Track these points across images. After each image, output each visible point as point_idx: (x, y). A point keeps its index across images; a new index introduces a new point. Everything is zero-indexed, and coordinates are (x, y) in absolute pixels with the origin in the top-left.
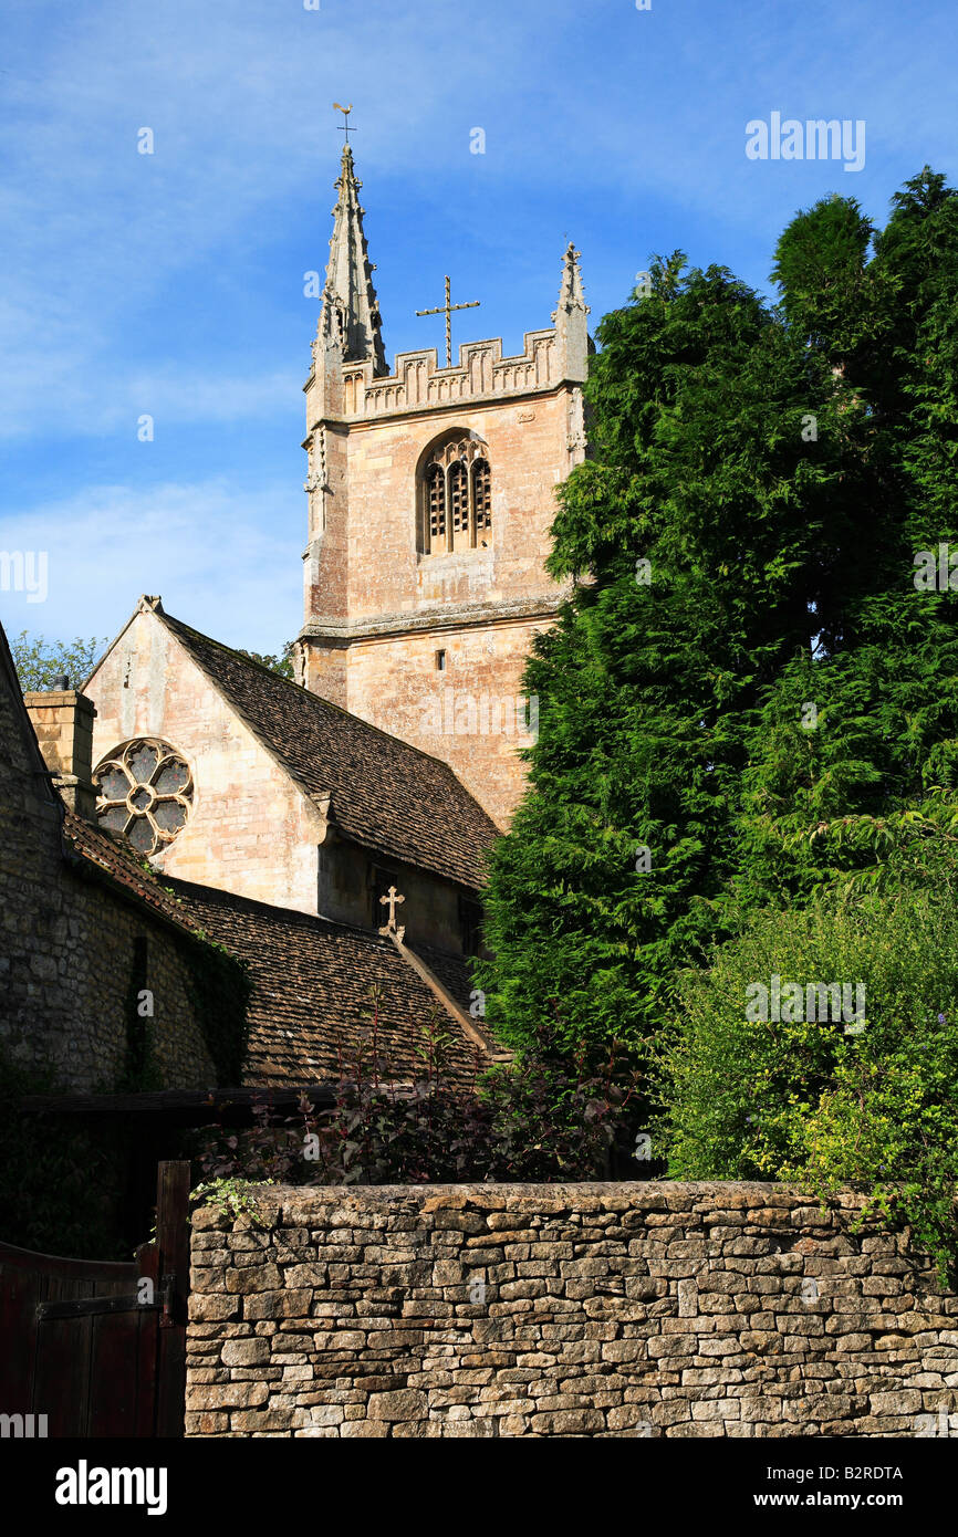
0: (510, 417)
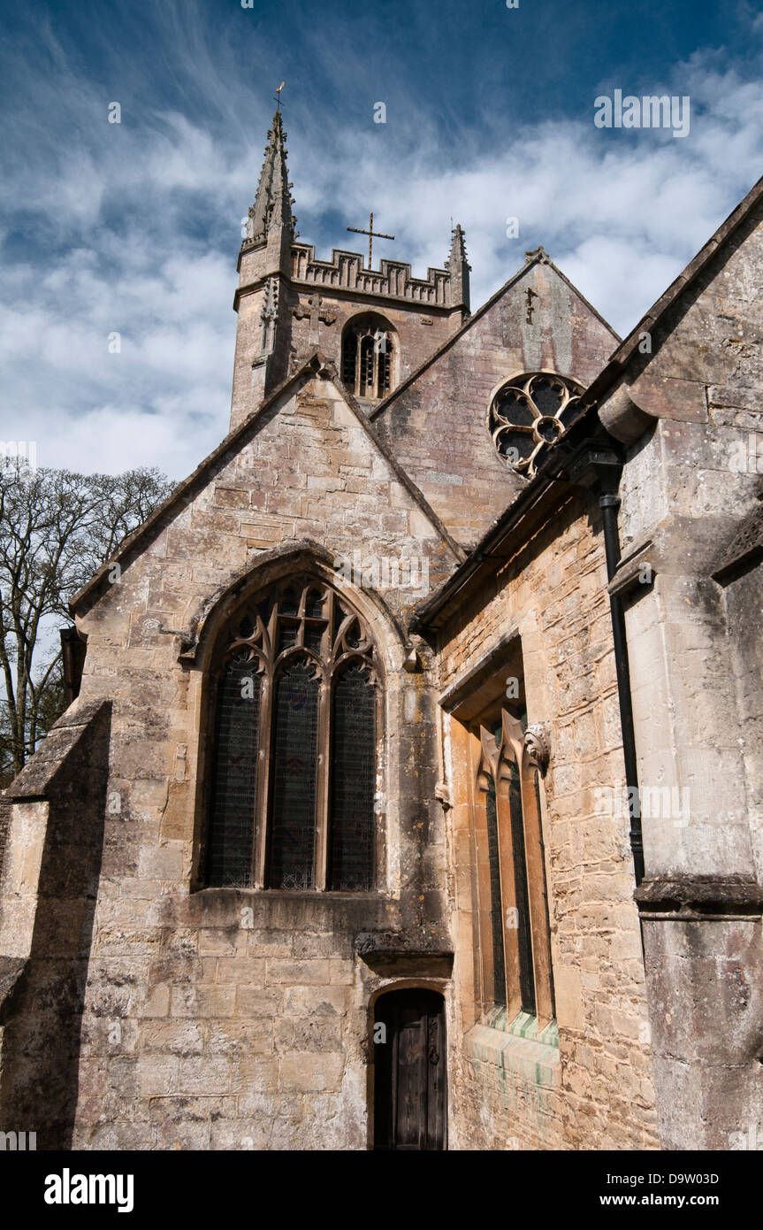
0: (416, 318)
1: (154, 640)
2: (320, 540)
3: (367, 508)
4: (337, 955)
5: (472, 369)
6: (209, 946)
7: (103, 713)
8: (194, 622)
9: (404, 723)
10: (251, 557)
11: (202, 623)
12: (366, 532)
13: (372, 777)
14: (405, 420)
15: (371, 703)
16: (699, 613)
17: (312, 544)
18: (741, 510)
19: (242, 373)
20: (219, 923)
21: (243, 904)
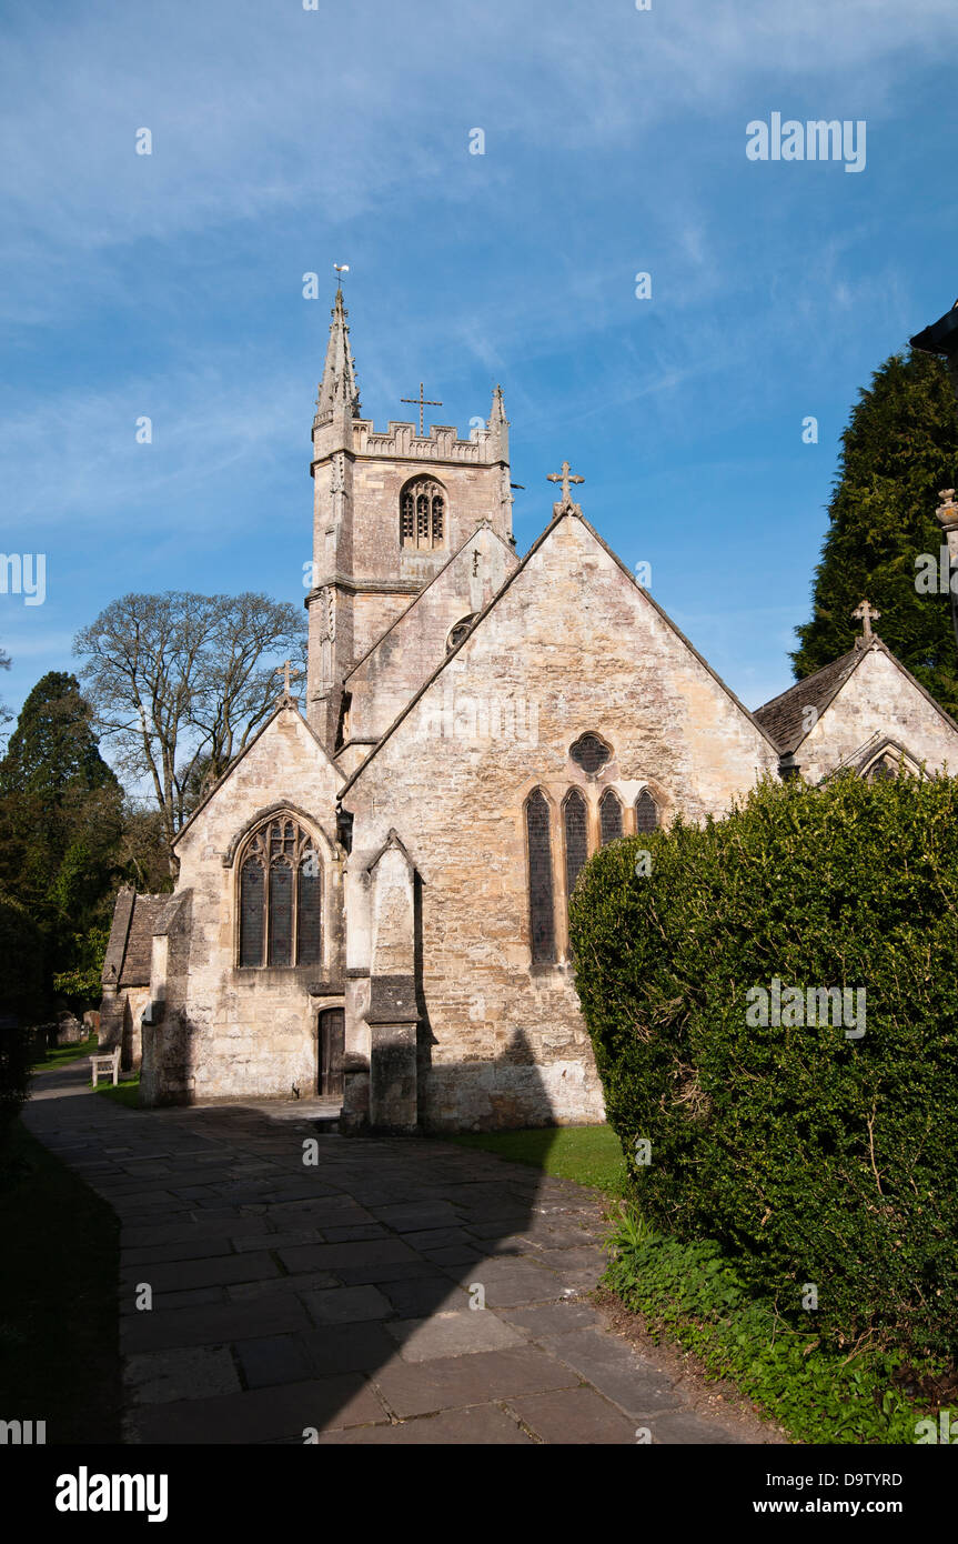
0: (462, 475)
1: (211, 858)
2: (290, 800)
3: (315, 780)
4: (300, 995)
5: (434, 615)
6: (242, 993)
7: (188, 893)
8: (229, 847)
9: (333, 888)
10: (255, 812)
11: (233, 848)
12: (314, 793)
13: (319, 914)
14: (388, 656)
15: (319, 878)
16: (361, 885)
17: (286, 802)
18: (381, 846)
19: (319, 536)
20: (247, 983)
21: (258, 975)
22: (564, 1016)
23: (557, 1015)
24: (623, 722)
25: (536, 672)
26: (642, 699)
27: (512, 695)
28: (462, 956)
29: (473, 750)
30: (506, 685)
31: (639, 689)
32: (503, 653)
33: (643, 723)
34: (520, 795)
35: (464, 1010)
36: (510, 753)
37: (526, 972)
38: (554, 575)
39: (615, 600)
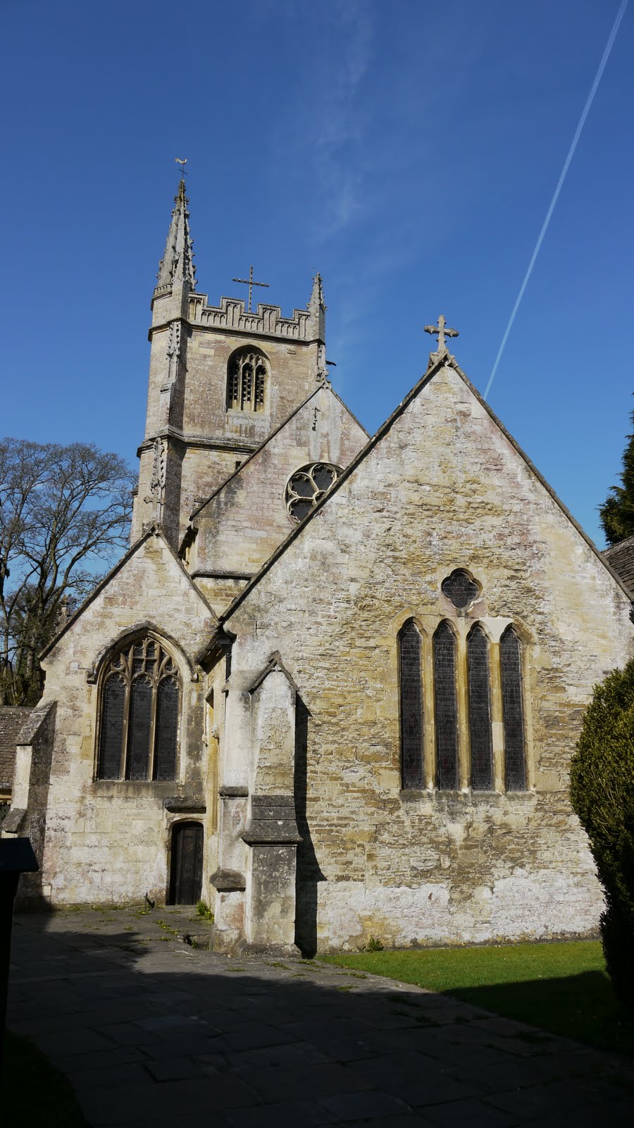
0: (283, 349)
1: (76, 672)
2: (154, 622)
3: (177, 603)
4: (155, 808)
5: (276, 462)
6: (99, 803)
7: (53, 706)
8: (94, 663)
9: (190, 707)
10: (120, 631)
11: (97, 664)
12: (176, 615)
13: (176, 732)
14: (233, 498)
15: (177, 697)
16: (242, 704)
17: (149, 623)
18: (262, 667)
19: (153, 393)
20: (105, 795)
21: (116, 787)
22: (432, 841)
23: (425, 840)
24: (492, 561)
25: (412, 509)
26: (509, 541)
27: (389, 529)
28: (336, 779)
29: (352, 580)
30: (385, 519)
31: (507, 531)
32: (381, 489)
33: (509, 564)
34: (395, 625)
35: (337, 832)
36: (387, 585)
37: (397, 797)
38: (431, 420)
39: (486, 446)
